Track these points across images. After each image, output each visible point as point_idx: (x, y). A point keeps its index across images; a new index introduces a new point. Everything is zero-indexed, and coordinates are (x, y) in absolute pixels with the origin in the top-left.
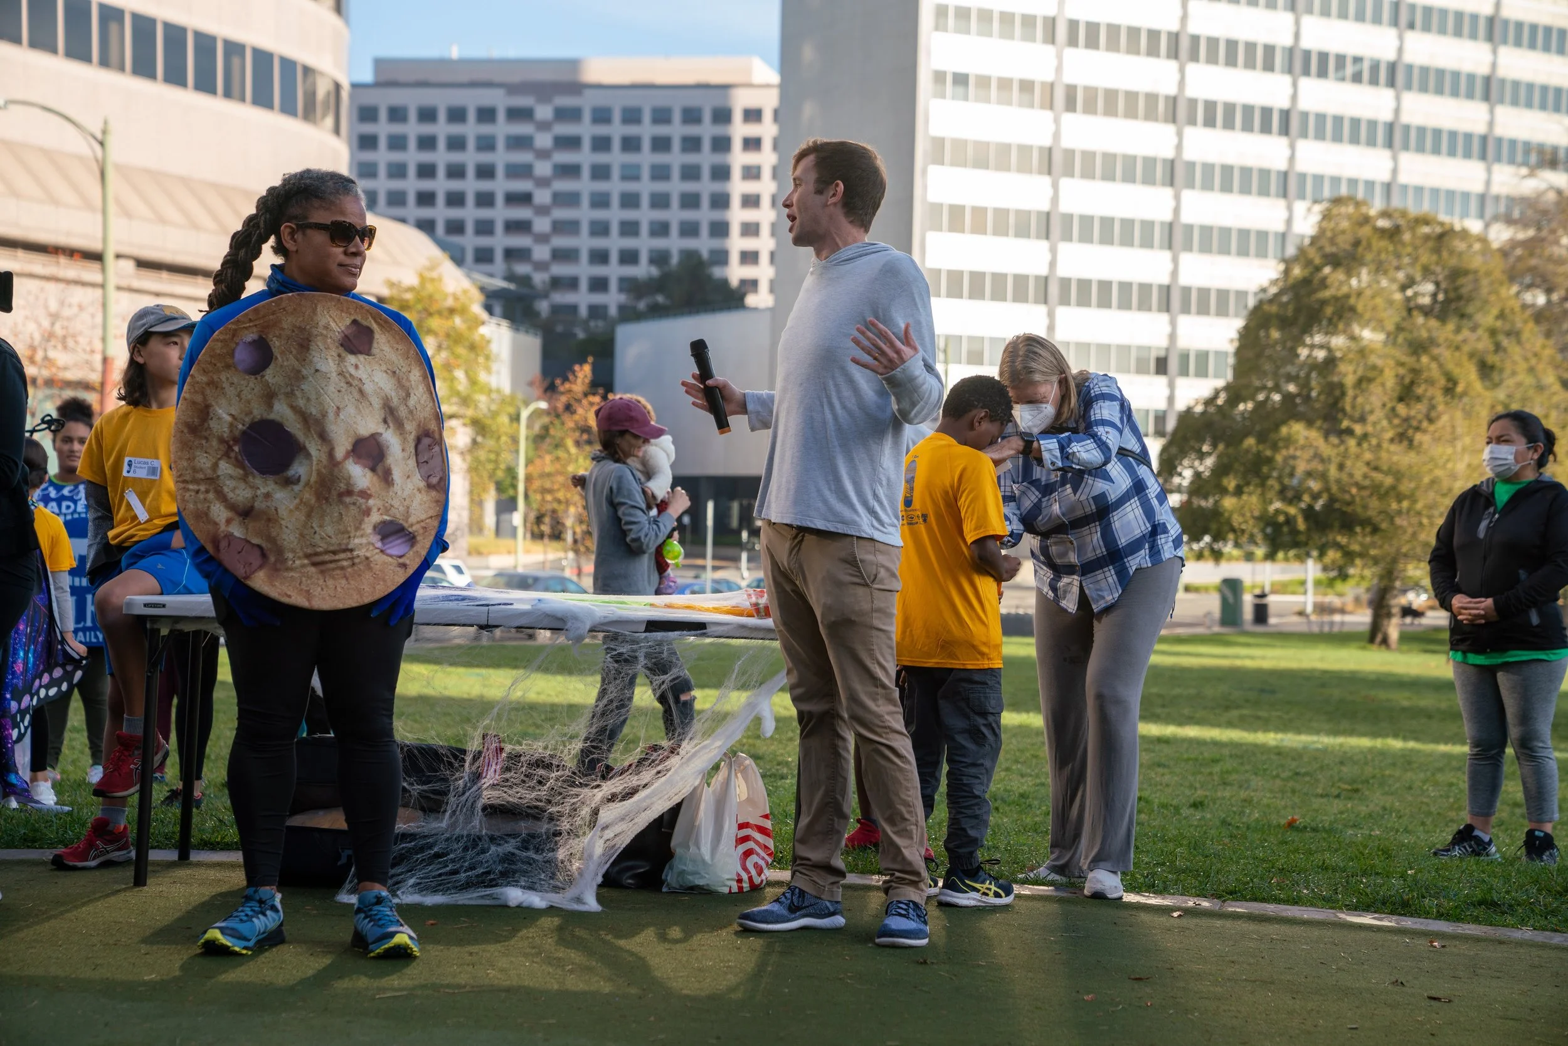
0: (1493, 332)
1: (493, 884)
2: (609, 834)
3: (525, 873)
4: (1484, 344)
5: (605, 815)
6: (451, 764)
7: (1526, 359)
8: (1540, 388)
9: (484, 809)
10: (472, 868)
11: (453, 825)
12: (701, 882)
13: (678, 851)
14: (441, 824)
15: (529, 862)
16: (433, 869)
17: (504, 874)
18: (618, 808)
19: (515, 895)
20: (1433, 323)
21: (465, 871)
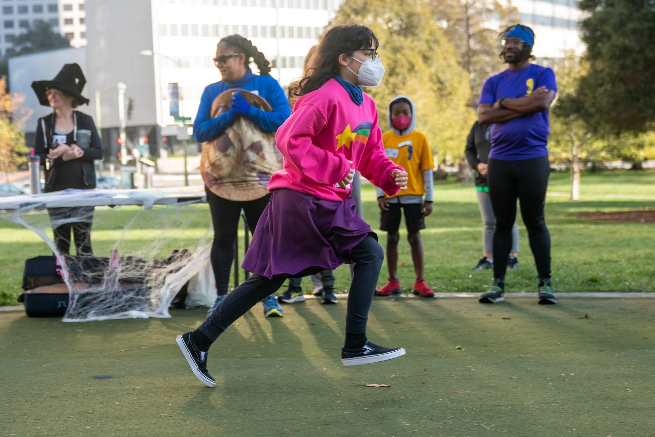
0: (427, 42)
1: (126, 310)
2: (171, 287)
3: (138, 305)
4: (424, 47)
5: (168, 280)
6: (103, 264)
7: (442, 53)
8: (449, 66)
9: (120, 280)
10: (117, 305)
11: (107, 288)
12: (202, 304)
13: (192, 292)
14: (103, 288)
15: (140, 300)
16: (101, 306)
17: (130, 306)
18: (174, 276)
19: (134, 314)
20: (402, 39)
21: (114, 306)
